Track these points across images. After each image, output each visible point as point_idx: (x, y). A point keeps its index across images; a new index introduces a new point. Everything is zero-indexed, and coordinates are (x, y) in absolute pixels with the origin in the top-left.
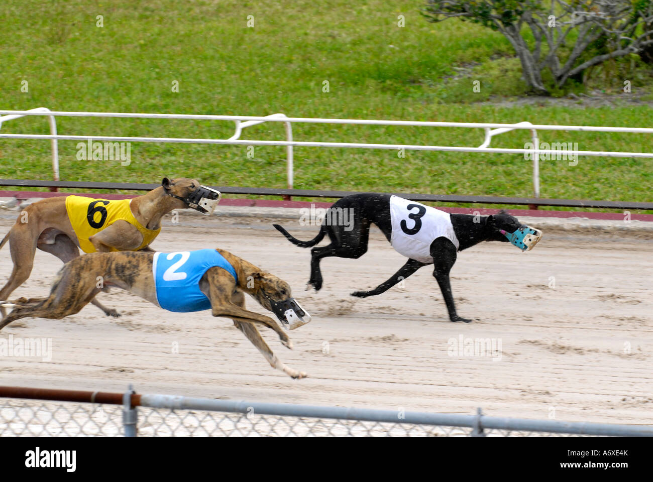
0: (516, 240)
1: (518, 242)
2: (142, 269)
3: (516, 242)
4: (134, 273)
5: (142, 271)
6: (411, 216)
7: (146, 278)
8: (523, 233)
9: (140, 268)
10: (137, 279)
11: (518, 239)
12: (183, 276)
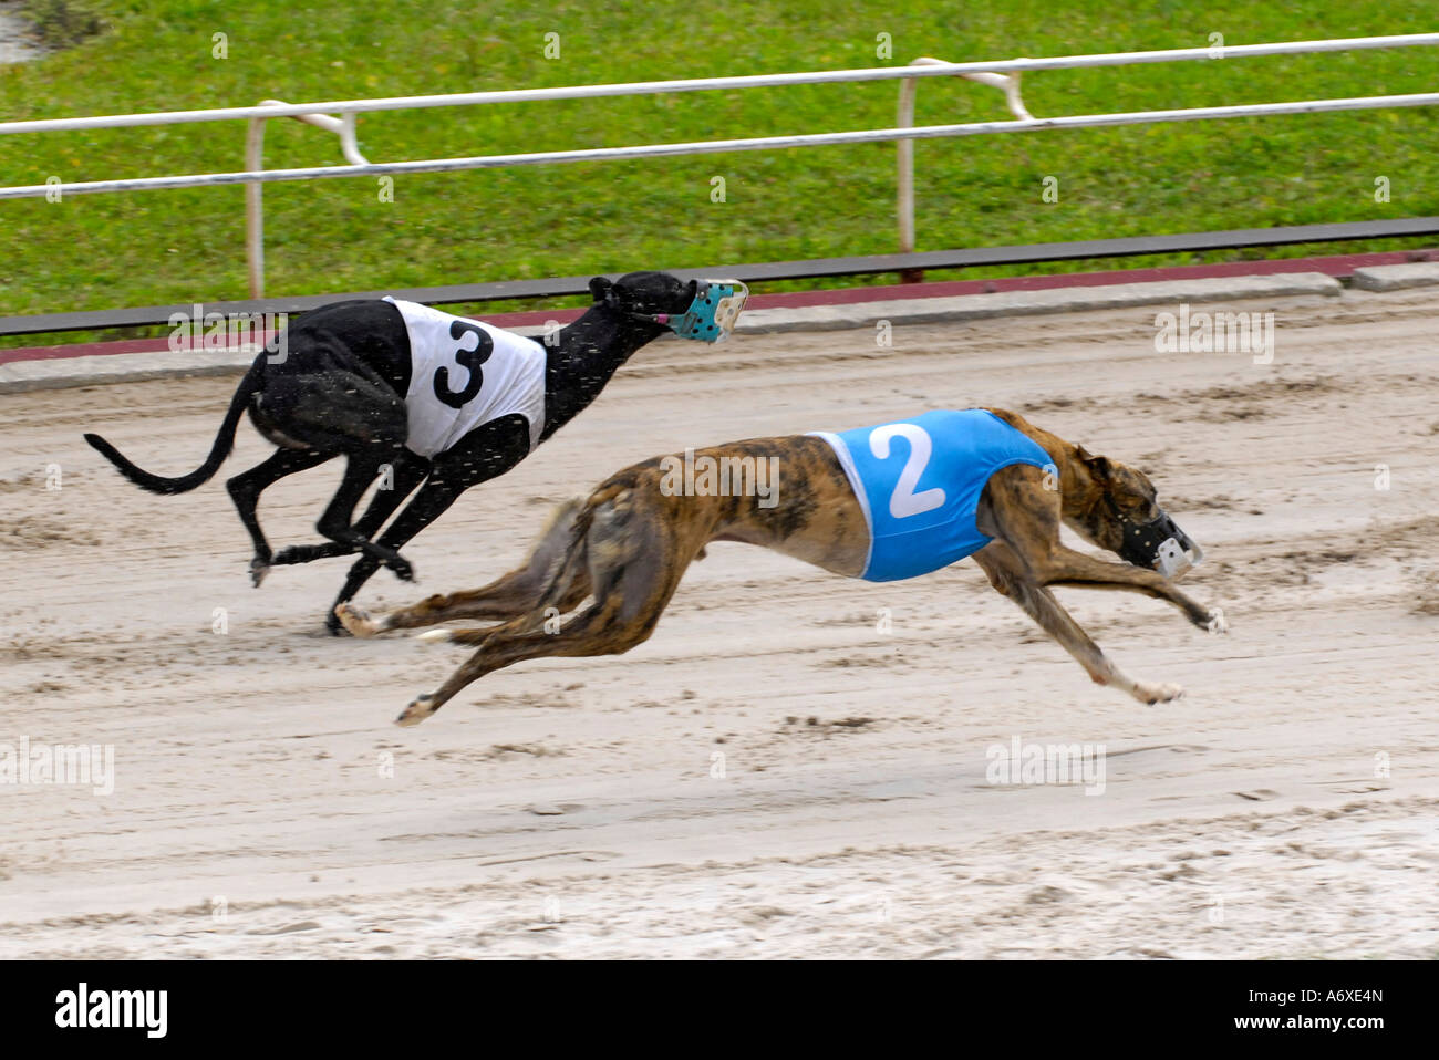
0: (696, 326)
1: (702, 328)
2: (820, 492)
3: (696, 331)
4: (802, 504)
5: (821, 497)
6: (463, 357)
7: (841, 514)
8: (708, 302)
9: (814, 488)
10: (812, 517)
11: (700, 321)
12: (936, 498)
